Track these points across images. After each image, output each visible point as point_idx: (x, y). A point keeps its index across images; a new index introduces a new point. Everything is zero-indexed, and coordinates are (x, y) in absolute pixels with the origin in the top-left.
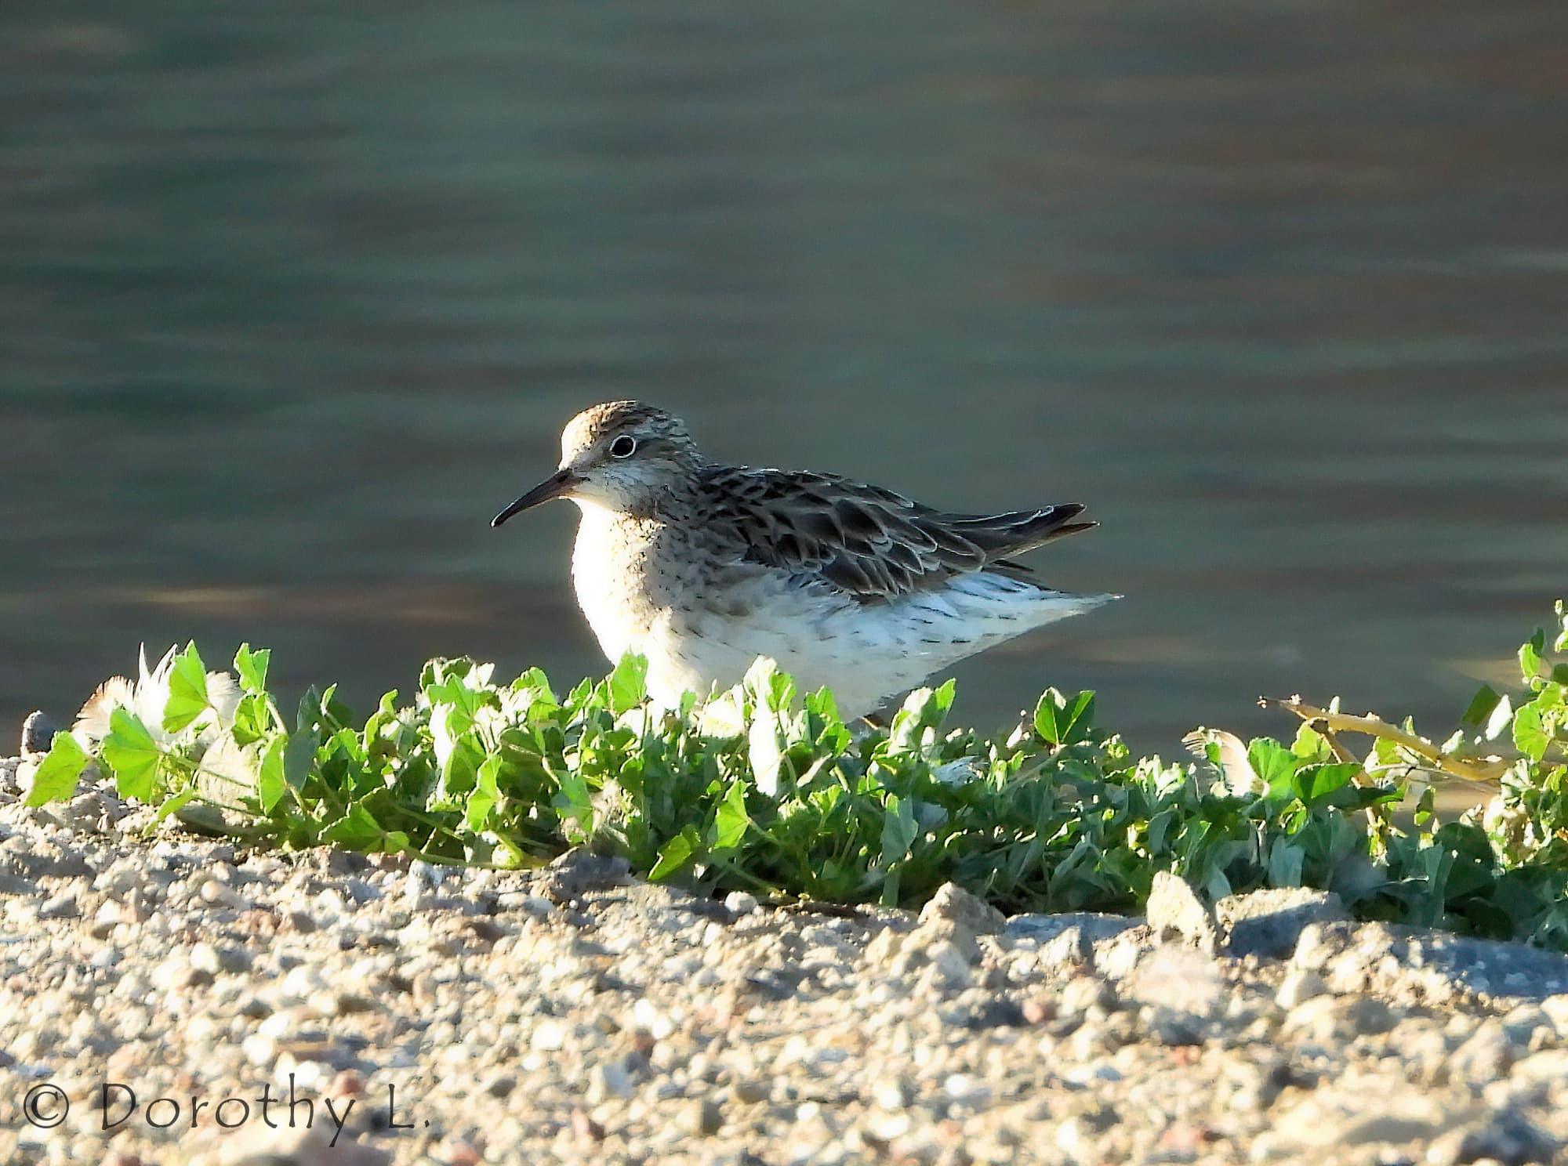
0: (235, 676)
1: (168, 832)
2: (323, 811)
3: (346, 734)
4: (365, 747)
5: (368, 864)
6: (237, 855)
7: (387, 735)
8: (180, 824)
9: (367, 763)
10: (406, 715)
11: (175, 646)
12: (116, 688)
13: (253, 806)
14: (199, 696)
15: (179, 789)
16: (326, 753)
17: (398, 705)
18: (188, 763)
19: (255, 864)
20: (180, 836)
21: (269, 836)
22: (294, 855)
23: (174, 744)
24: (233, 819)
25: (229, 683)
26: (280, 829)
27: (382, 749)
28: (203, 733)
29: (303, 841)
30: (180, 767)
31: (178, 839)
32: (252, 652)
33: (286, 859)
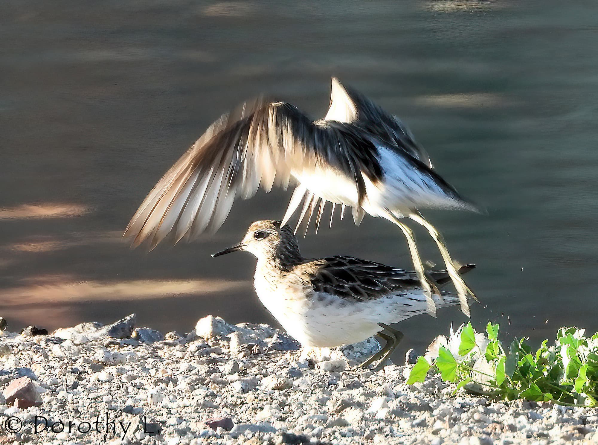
0: (486, 334)
1: (461, 394)
2: (520, 386)
3: (529, 356)
4: (536, 361)
5: (537, 406)
6: (487, 402)
7: (545, 356)
8: (466, 391)
9: (537, 367)
10: (552, 349)
11: (464, 323)
12: (441, 340)
13: (493, 384)
14: (473, 342)
15: (465, 378)
16: (521, 363)
17: (548, 345)
18: (468, 368)
19: (494, 406)
20: (465, 395)
21: (500, 395)
22: (509, 402)
23: (463, 360)
24: (485, 389)
25: (484, 337)
26: (503, 393)
27: (542, 362)
28: (474, 356)
29: (513, 397)
30: (465, 369)
31: (465, 397)
32: (492, 325)
33: (506, 404)
